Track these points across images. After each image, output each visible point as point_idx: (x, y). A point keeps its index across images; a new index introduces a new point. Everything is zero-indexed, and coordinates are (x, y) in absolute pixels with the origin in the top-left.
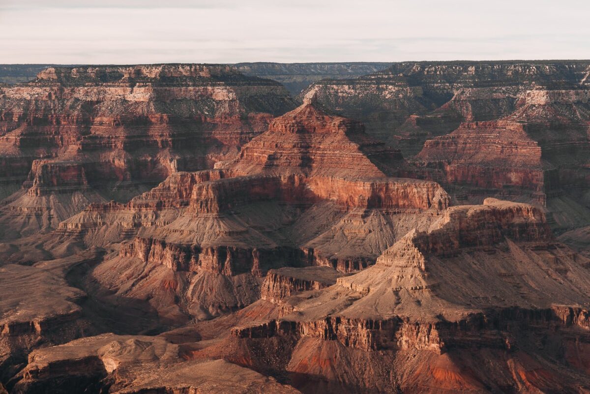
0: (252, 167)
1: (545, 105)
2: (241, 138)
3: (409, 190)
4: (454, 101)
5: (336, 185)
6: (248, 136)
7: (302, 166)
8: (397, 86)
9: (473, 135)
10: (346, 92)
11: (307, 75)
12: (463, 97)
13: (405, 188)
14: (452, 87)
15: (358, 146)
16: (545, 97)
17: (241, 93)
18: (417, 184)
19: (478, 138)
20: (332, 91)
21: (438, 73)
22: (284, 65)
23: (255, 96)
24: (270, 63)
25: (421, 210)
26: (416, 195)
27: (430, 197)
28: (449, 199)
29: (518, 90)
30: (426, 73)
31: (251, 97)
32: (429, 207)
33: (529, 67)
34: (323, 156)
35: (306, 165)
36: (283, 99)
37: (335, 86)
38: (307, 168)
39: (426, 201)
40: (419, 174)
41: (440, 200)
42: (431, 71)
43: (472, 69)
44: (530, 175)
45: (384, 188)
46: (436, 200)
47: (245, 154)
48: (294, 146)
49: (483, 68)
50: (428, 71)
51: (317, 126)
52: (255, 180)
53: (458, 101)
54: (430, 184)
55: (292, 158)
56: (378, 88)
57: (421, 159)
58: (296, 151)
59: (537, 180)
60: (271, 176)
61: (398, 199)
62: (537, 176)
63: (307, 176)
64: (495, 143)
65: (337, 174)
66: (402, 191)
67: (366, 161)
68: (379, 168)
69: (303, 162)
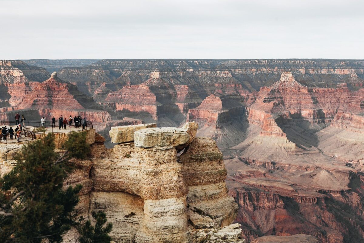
0: (26, 105)
1: (159, 78)
2: (26, 93)
3: (94, 114)
4: (123, 76)
5: (63, 113)
6: (28, 92)
7: (49, 104)
8: (98, 70)
9: (129, 91)
10: (76, 73)
11: (63, 65)
12: (126, 75)
13: (93, 114)
14: (123, 70)
15: (73, 96)
16: (159, 75)
17: (27, 73)
18: (98, 112)
19: (131, 93)
20: (70, 72)
21: (117, 64)
22: (52, 60)
23: (33, 74)
24: (45, 60)
25: (100, 123)
26: (98, 117)
27: (104, 118)
28: (111, 118)
29: (150, 72)
30: (111, 64)
31: (31, 75)
32: (103, 122)
33: (155, 62)
34: (58, 100)
35: (51, 104)
36: (46, 76)
37: (71, 70)
38: (51, 106)
39: (102, 119)
40: (101, 108)
41: (108, 119)
42: (114, 64)
43: (131, 63)
44: (151, 108)
45: (84, 114)
46: (106, 118)
47: (24, 100)
48: (45, 96)
49: (136, 62)
50: (112, 64)
51: (56, 87)
52: (27, 111)
53: (124, 76)
54: (103, 112)
55: (44, 101)
56: (90, 71)
57: (106, 101)
58: (46, 98)
59: (154, 110)
60: (35, 109)
61: (90, 118)
62: (154, 108)
63: (51, 109)
64: (137, 94)
65: (64, 108)
66: (92, 115)
67: (77, 103)
68: (82, 106)
69: (49, 103)
